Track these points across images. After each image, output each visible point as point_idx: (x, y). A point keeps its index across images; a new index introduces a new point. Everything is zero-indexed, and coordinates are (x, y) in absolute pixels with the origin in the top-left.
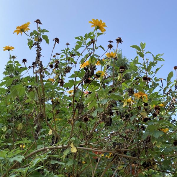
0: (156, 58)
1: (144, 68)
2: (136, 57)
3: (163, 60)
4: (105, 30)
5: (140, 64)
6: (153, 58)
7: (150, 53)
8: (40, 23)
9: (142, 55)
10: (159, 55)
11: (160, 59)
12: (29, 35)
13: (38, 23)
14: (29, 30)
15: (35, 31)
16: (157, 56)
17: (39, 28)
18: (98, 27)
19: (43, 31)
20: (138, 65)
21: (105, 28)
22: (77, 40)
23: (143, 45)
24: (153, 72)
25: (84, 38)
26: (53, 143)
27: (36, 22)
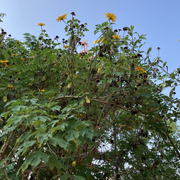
0: (140, 37)
1: (132, 43)
2: (127, 35)
3: (145, 39)
4: (115, 21)
5: (129, 40)
6: (138, 37)
7: (137, 33)
8: (74, 15)
9: (131, 34)
10: (143, 35)
11: (143, 38)
12: (67, 23)
13: (73, 15)
14: (66, 19)
15: (70, 20)
16: (141, 36)
17: (73, 18)
18: (111, 18)
19: (76, 20)
20: (128, 41)
21: (115, 19)
22: (96, 27)
23: (132, 28)
24: (138, 47)
25: (101, 25)
26: (70, 93)
27: (72, 14)
